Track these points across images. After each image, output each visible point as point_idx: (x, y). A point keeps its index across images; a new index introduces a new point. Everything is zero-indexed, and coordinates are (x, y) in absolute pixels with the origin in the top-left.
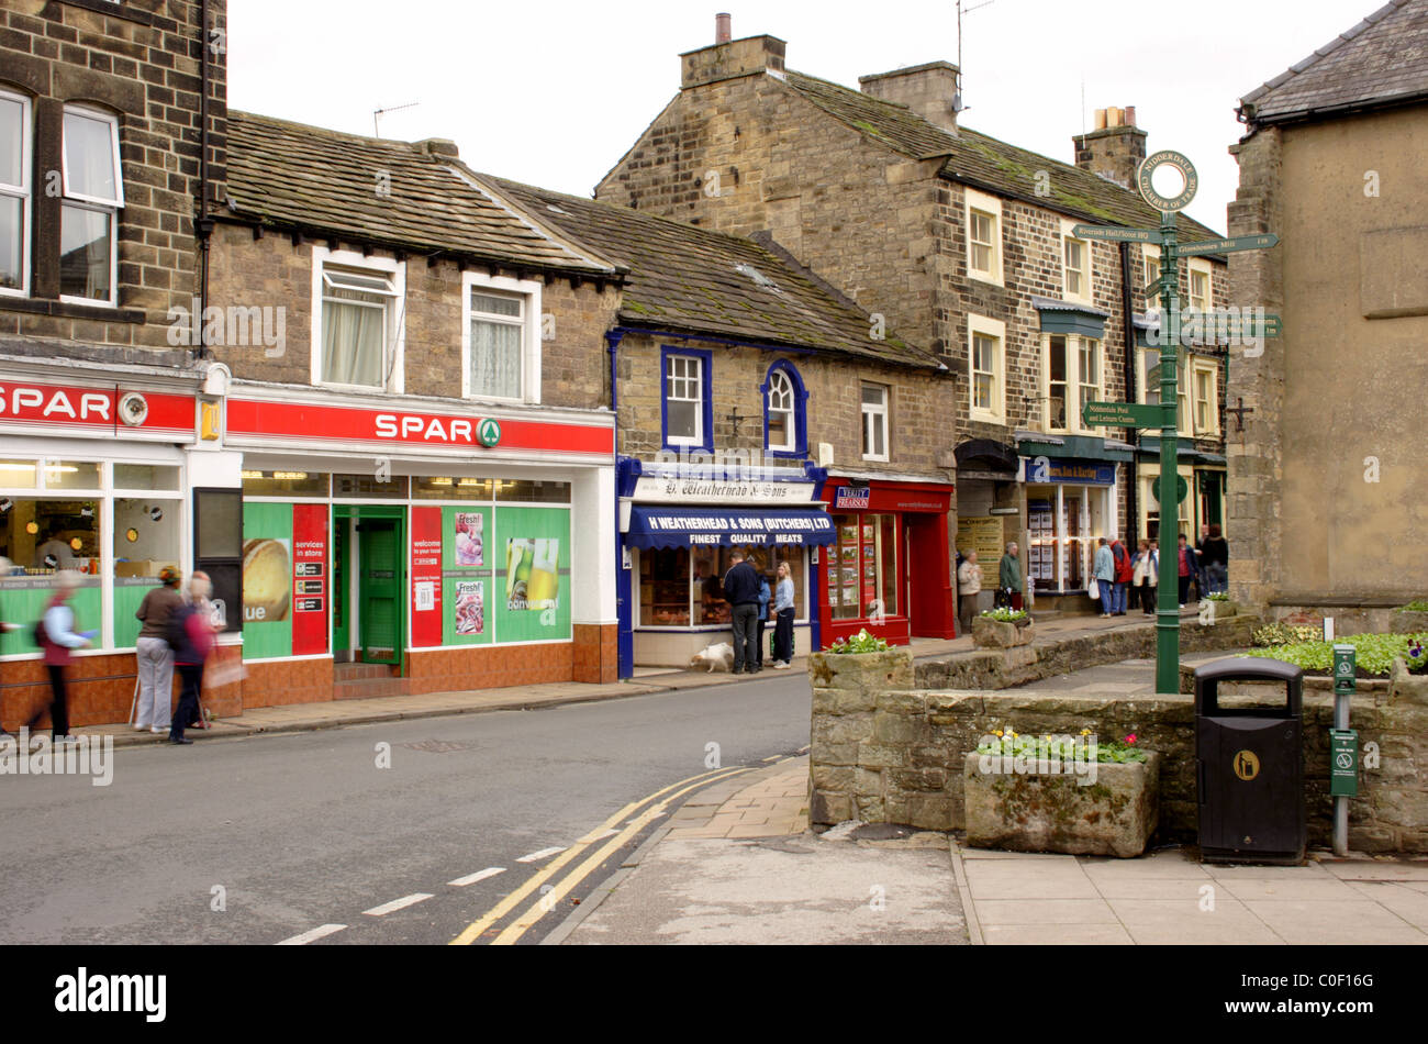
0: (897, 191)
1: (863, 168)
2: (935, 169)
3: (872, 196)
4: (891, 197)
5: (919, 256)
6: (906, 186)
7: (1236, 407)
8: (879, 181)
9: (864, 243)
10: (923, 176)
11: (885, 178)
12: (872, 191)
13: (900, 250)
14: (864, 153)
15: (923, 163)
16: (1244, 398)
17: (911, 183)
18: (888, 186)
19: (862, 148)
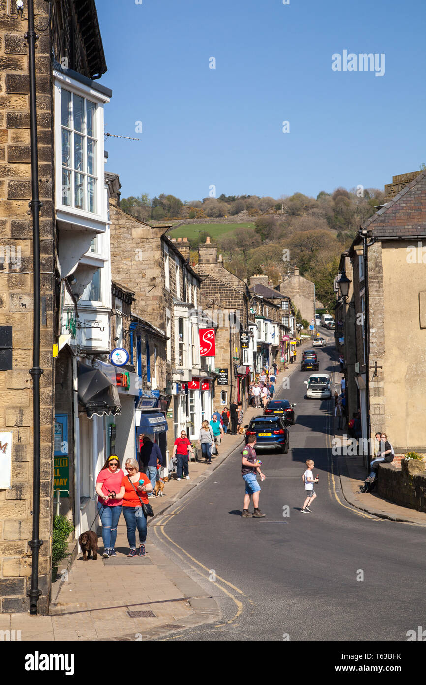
0: (139, 242)
1: (117, 227)
2: (162, 233)
3: (122, 243)
4: (135, 245)
5: (151, 277)
6: (143, 240)
7: (375, 365)
8: (126, 235)
9: (118, 268)
10: (154, 235)
11: (131, 234)
12: (123, 241)
13: (139, 274)
14: (117, 220)
15: (155, 229)
16: (378, 362)
17: (147, 239)
18: (133, 239)
19: (116, 216)
